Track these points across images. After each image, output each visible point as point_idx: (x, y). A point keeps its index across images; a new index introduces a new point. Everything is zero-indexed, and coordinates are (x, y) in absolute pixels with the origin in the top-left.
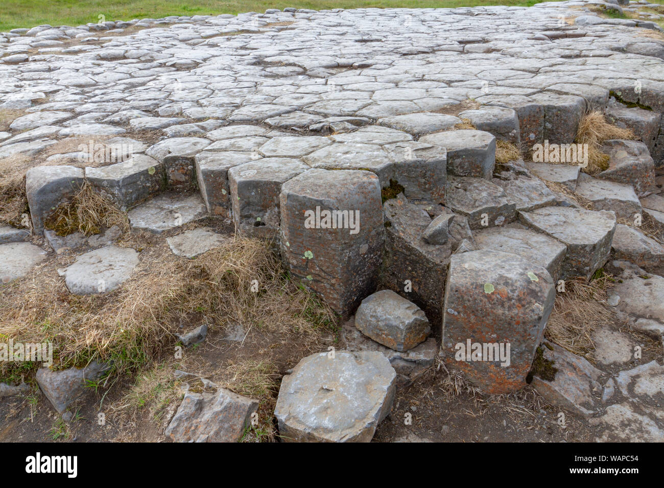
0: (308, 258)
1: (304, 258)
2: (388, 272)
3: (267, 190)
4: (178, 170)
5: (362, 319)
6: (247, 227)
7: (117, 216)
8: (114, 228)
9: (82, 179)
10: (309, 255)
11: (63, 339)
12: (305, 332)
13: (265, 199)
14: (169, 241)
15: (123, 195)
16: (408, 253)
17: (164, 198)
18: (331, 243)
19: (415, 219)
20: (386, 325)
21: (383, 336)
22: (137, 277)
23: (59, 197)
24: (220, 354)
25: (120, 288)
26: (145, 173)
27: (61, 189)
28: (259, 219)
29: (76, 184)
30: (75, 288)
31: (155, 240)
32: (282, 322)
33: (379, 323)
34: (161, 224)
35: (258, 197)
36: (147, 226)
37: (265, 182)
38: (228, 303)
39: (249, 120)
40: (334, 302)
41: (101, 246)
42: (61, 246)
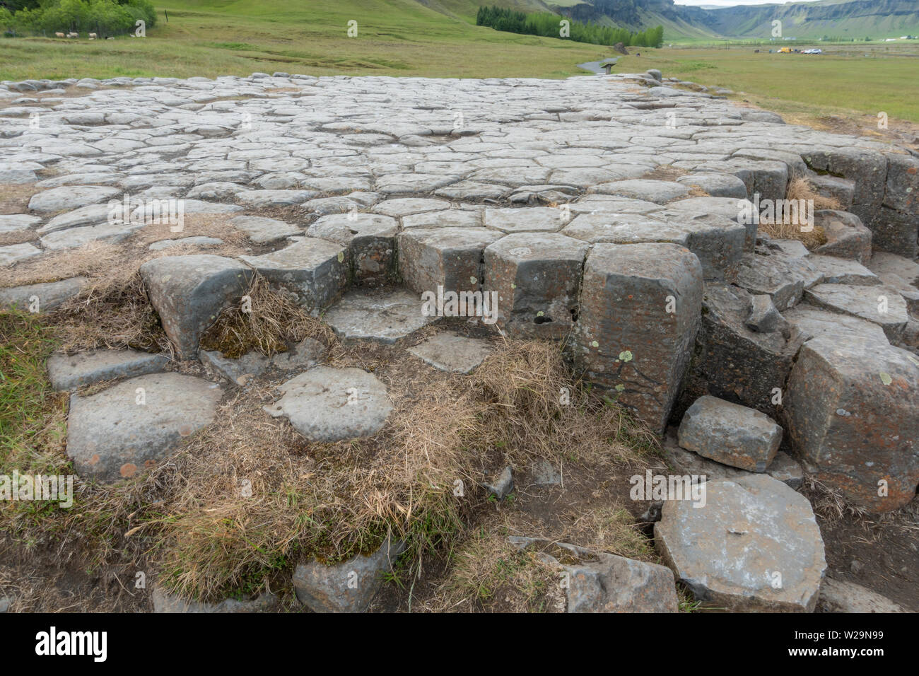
0: (623, 362)
1: (617, 361)
2: (694, 372)
3: (557, 273)
4: (370, 256)
5: (697, 436)
6: (523, 326)
7: (309, 320)
8: (308, 340)
9: (250, 271)
10: (626, 356)
11: (327, 512)
12: (630, 461)
13: (553, 285)
14: (415, 352)
15: (315, 291)
16: (732, 346)
17: (357, 296)
18: (664, 338)
19: (725, 303)
20: (741, 440)
21: (735, 454)
22: (404, 407)
23: (221, 299)
24: (543, 505)
25: (387, 424)
26: (334, 261)
27: (225, 287)
28: (541, 314)
29: (243, 280)
30: (316, 433)
31: (388, 353)
32: (598, 451)
33: (729, 438)
34: (388, 329)
35: (542, 283)
36: (369, 334)
37: (555, 261)
38: (522, 431)
39: (411, 192)
40: (653, 418)
41: (301, 369)
42: (240, 373)
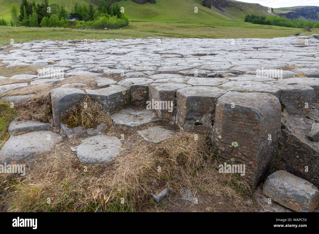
0: (233, 147)
1: (231, 146)
2: (278, 158)
3: (205, 103)
4: (138, 93)
5: (271, 189)
6: (189, 126)
7: (104, 117)
8: (102, 124)
9: (85, 95)
10: (235, 144)
11: (76, 194)
12: (232, 196)
13: (203, 108)
14: (140, 132)
15: (108, 105)
16: (298, 147)
17: (130, 109)
18: (254, 137)
19: (297, 125)
20: (294, 195)
21: (290, 202)
22: (124, 154)
23: (71, 104)
25: (113, 161)
26: (120, 93)
27: (73, 99)
28: (198, 121)
29: (82, 98)
30: (83, 160)
31: (130, 132)
32: (216, 189)
33: (288, 193)
34: (133, 122)
35: (199, 107)
36: (124, 123)
37: (204, 97)
38: (180, 174)
40: (249, 177)
41: (96, 134)
42: (71, 133)
